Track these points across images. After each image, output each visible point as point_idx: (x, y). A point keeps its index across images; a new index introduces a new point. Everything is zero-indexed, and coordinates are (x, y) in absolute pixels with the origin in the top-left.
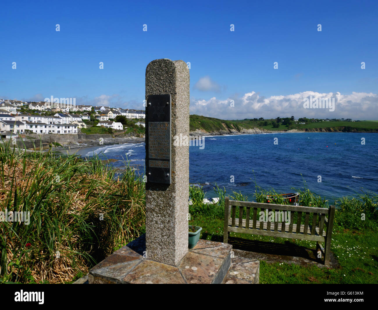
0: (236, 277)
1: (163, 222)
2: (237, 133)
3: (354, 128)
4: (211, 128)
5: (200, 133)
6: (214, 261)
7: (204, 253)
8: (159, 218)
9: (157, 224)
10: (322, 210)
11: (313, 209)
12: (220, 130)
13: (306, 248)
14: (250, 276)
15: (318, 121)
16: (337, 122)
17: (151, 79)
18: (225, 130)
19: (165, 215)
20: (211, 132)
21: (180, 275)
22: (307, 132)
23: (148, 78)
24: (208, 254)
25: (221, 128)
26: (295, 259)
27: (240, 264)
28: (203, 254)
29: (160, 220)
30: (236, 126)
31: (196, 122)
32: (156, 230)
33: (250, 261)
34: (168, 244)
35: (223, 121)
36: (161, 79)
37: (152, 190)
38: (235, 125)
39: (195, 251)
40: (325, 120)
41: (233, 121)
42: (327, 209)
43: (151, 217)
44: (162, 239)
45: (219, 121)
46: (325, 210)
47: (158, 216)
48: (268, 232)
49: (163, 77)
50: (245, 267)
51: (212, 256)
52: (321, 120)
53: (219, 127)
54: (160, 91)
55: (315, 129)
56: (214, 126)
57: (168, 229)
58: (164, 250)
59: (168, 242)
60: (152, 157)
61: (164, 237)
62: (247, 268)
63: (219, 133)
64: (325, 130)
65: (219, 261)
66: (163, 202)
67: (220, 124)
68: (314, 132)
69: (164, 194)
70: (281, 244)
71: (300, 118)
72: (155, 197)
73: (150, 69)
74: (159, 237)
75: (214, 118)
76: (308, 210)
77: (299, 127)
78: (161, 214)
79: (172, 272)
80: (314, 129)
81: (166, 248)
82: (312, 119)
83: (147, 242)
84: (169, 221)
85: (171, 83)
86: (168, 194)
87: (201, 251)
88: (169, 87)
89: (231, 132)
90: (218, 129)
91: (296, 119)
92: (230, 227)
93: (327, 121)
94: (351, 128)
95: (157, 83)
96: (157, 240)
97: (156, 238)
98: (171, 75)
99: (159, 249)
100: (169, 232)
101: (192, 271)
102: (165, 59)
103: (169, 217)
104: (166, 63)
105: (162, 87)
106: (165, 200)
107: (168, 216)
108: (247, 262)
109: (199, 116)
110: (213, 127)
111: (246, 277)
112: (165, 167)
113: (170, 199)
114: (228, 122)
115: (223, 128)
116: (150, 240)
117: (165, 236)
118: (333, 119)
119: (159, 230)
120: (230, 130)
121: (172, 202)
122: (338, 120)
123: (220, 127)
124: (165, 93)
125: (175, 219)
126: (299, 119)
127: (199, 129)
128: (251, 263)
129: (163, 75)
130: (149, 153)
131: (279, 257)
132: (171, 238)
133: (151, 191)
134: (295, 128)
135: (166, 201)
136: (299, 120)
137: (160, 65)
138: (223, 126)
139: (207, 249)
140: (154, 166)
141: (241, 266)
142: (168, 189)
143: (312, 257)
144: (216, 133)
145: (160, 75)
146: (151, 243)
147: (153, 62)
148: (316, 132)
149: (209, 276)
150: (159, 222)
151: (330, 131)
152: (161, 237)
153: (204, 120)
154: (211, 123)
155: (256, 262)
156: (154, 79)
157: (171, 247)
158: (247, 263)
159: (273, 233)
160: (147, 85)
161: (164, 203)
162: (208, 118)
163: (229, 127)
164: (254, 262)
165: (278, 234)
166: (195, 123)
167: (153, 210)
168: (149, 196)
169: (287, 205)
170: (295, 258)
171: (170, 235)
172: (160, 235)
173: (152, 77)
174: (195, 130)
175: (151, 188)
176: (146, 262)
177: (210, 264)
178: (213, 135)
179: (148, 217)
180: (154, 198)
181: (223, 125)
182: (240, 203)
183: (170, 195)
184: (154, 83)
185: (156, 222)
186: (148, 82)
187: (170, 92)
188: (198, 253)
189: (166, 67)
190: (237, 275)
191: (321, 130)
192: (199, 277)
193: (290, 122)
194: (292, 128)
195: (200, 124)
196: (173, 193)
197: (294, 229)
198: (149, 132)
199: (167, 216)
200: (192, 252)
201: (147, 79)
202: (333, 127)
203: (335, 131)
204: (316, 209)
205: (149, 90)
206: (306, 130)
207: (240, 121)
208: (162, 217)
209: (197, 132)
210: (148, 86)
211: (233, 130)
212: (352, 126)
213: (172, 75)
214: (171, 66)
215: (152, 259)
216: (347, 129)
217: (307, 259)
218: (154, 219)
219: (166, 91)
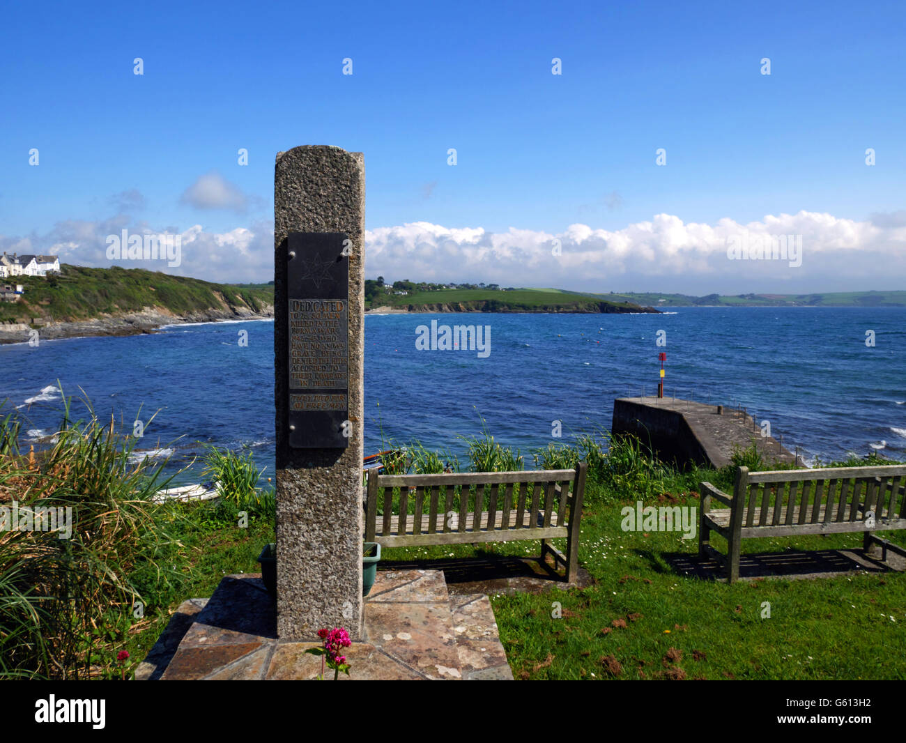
0: (465, 637)
1: (326, 542)
2: (252, 317)
3: (503, 305)
4: (185, 304)
5: (154, 316)
6: (430, 611)
7: (400, 599)
8: (316, 533)
9: (309, 549)
10: (564, 473)
11: (548, 474)
12: (210, 309)
13: (520, 557)
14: (490, 629)
15: (434, 288)
16: (472, 290)
17: (291, 191)
18: (222, 308)
19: (331, 525)
20: (185, 313)
21: (386, 656)
22: (412, 313)
23: (284, 190)
24: (408, 599)
25: (211, 304)
26: (511, 583)
27: (456, 609)
28: (399, 602)
29: (317, 537)
30: (249, 300)
31: (143, 289)
32: (307, 564)
33: (469, 599)
34: (341, 593)
35: (217, 287)
36: (320, 196)
37: (295, 468)
38: (246, 297)
39: (377, 599)
40: (447, 287)
41: (241, 286)
42: (574, 471)
43: (292, 535)
44: (324, 584)
45: (204, 287)
46: (570, 473)
47: (313, 530)
48: (460, 536)
49: (324, 190)
50: (470, 614)
51: (420, 602)
52: (440, 286)
53: (205, 302)
54: (317, 224)
55: (428, 305)
56: (193, 299)
57: (340, 557)
58: (329, 610)
59: (341, 588)
60: (299, 387)
61: (330, 578)
62: (474, 615)
63: (205, 317)
64: (449, 307)
65: (440, 609)
66: (327, 493)
67: (207, 294)
68: (424, 313)
69: (328, 474)
70: (470, 559)
71: (397, 281)
72: (304, 483)
73: (289, 168)
74: (314, 579)
75: (191, 279)
76: (539, 477)
77: (395, 303)
78: (320, 522)
79: (364, 656)
80: (426, 307)
81: (334, 602)
82: (421, 284)
83: (281, 599)
84: (342, 538)
85: (347, 206)
86: (341, 474)
87: (389, 596)
88: (343, 214)
89: (237, 314)
90: (203, 308)
91: (389, 284)
92: (378, 537)
93: (452, 288)
94: (498, 303)
95: (308, 202)
96: (310, 589)
97: (306, 585)
98: (346, 186)
99: (314, 609)
100: (342, 564)
101: (403, 642)
102: (332, 146)
103: (342, 527)
104: (335, 156)
105: (322, 213)
106: (331, 489)
107: (339, 525)
108: (467, 604)
109: (151, 273)
110: (190, 303)
111: (485, 633)
112: (335, 409)
113: (346, 483)
114: (229, 289)
115: (216, 305)
116: (289, 592)
117: (332, 574)
118: (463, 285)
119: (316, 563)
120: (234, 310)
121: (351, 490)
122: (473, 287)
123: (208, 301)
124: (331, 230)
125: (357, 530)
126: (395, 283)
127: (152, 308)
128: (476, 604)
129: (324, 185)
130: (291, 377)
131: (481, 585)
132: (347, 577)
133: (293, 472)
134: (387, 305)
135: (334, 490)
136: (394, 286)
137: (317, 161)
138: (215, 299)
139: (399, 589)
140: (305, 409)
141: (461, 612)
142: (338, 461)
143: (539, 571)
144: (199, 315)
145: (316, 184)
146: (293, 600)
147: (298, 151)
148: (431, 312)
149: (446, 644)
150: (315, 544)
151: (458, 309)
152: (320, 580)
153: (166, 284)
154: (185, 290)
155: (483, 599)
156: (300, 193)
157: (349, 598)
158: (469, 605)
159: (472, 535)
160: (279, 206)
161: (328, 497)
162: (176, 278)
163: (230, 301)
164: (479, 600)
165: (481, 537)
166: (140, 290)
167: (298, 516)
168: (285, 484)
169: (500, 473)
170: (510, 580)
171: (344, 572)
172: (318, 576)
173: (296, 189)
174: (140, 310)
175: (291, 463)
176: (286, 650)
177: (428, 620)
178: (189, 322)
179: (284, 537)
180: (300, 487)
181: (217, 295)
182: (403, 478)
183: (345, 475)
184: (299, 202)
185: (308, 546)
186: (281, 199)
187: (345, 227)
188: (385, 602)
189: (334, 167)
190: (464, 633)
191: (440, 309)
192: (426, 650)
193: (376, 289)
194: (380, 305)
195: (153, 294)
196: (352, 470)
197: (497, 521)
198: (290, 323)
199: (338, 527)
200: (372, 602)
201: (280, 192)
202: (465, 302)
203: (468, 309)
204: (554, 474)
205: (285, 218)
206: (411, 308)
207: (259, 286)
208: (323, 530)
209: (145, 314)
210: (284, 208)
211: (243, 310)
212: (501, 300)
213: (349, 187)
214: (348, 166)
215: (296, 640)
216: (491, 306)
217: (533, 579)
218: (302, 539)
219: (334, 225)
